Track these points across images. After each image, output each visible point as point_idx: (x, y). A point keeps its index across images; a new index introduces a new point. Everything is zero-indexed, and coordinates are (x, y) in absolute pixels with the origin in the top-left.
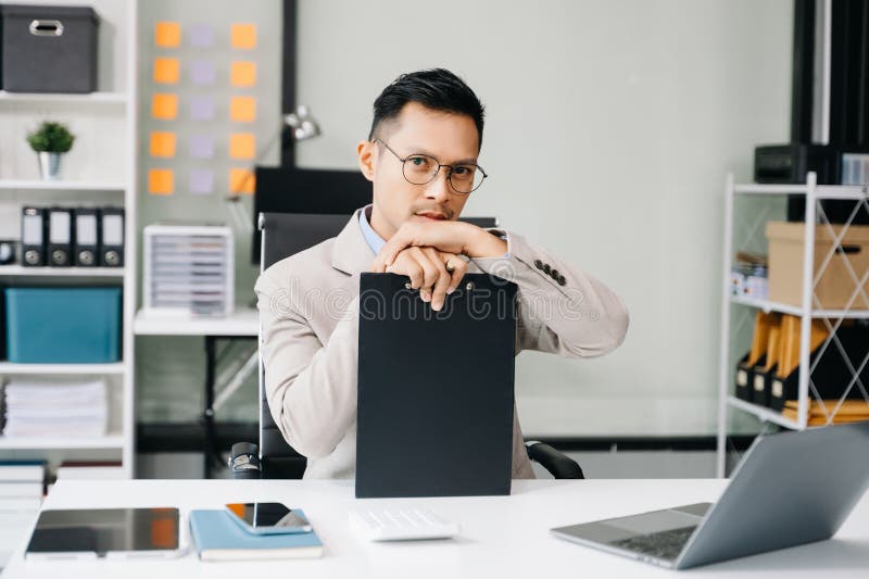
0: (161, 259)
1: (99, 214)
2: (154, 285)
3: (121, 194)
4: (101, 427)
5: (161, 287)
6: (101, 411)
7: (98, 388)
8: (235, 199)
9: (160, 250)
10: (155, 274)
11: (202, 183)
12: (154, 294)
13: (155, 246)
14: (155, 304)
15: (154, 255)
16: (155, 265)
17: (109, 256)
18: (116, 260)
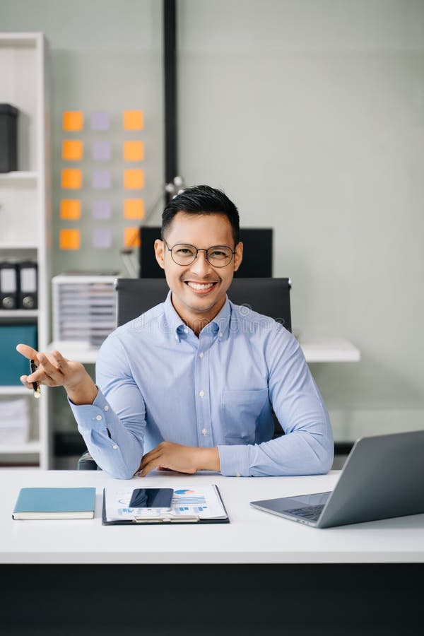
0: (66, 303)
1: (18, 268)
2: (61, 323)
3: (34, 251)
4: (23, 436)
5: (67, 325)
6: (23, 423)
7: (20, 406)
8: (129, 252)
9: (66, 295)
10: (62, 314)
11: (102, 240)
12: (62, 330)
13: (62, 292)
14: (63, 338)
15: (61, 300)
16: (62, 307)
17: (26, 300)
18: (31, 304)
